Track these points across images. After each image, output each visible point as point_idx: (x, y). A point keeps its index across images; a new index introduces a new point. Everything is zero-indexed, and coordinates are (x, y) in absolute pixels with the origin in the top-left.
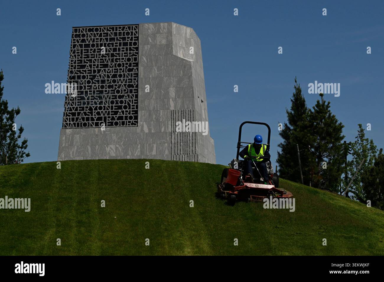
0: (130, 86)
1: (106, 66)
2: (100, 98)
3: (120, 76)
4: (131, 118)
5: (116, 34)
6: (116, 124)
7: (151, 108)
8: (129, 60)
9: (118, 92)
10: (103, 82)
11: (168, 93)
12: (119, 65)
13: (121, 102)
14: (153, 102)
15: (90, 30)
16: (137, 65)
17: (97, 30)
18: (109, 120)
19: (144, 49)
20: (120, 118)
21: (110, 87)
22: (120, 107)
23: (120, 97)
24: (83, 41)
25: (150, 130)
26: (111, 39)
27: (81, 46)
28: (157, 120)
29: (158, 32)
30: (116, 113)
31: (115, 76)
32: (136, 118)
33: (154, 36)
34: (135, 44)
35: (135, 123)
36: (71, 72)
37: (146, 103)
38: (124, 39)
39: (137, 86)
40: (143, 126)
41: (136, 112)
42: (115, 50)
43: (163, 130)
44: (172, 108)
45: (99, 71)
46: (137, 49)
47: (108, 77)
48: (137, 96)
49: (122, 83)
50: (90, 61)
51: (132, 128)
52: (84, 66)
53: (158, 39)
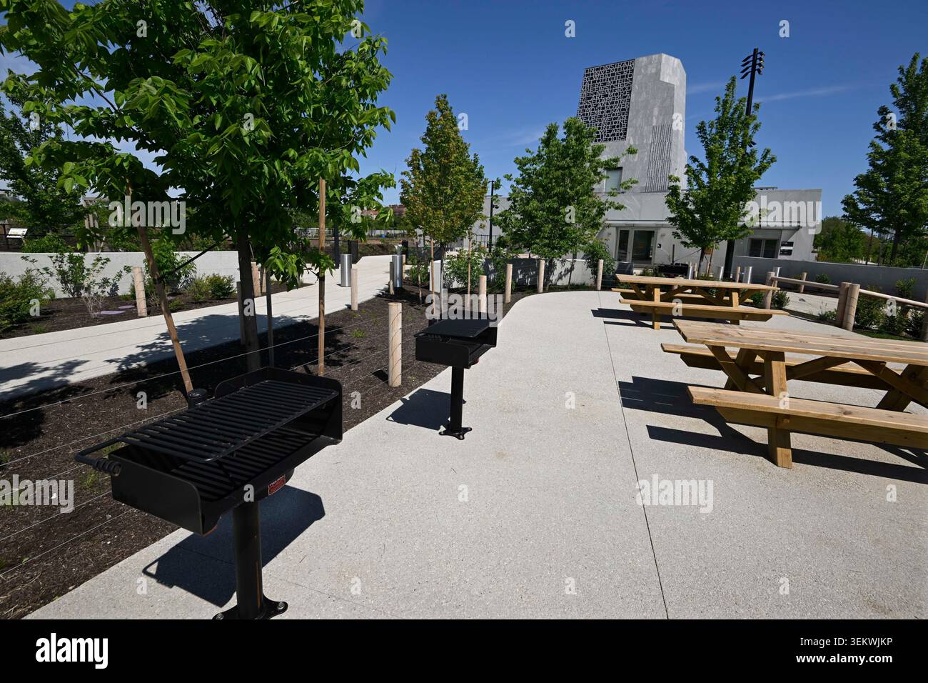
0: (623, 110)
1: (607, 96)
2: (600, 121)
3: (616, 102)
4: (621, 134)
5: (616, 70)
6: (610, 139)
7: (638, 125)
8: (624, 89)
9: (614, 115)
10: (603, 108)
11: (652, 112)
12: (617, 94)
13: (615, 123)
14: (640, 120)
15: (597, 69)
16: (630, 92)
17: (602, 68)
18: (605, 137)
19: (637, 78)
20: (613, 135)
21: (608, 112)
22: (614, 127)
23: (615, 119)
24: (592, 78)
25: (635, 142)
26: (613, 74)
27: (590, 83)
28: (641, 134)
29: (650, 63)
30: (610, 131)
31: (612, 103)
32: (625, 134)
33: (646, 66)
34: (630, 75)
35: (624, 138)
36: (581, 103)
37: (634, 122)
38: (622, 73)
39: (628, 109)
40: (629, 140)
41: (626, 129)
42: (614, 82)
43: (645, 142)
44: (654, 124)
45: (601, 100)
46: (631, 79)
47: (607, 104)
48: (627, 117)
49: (617, 107)
50: (595, 93)
51: (621, 142)
52: (590, 98)
53: (649, 69)
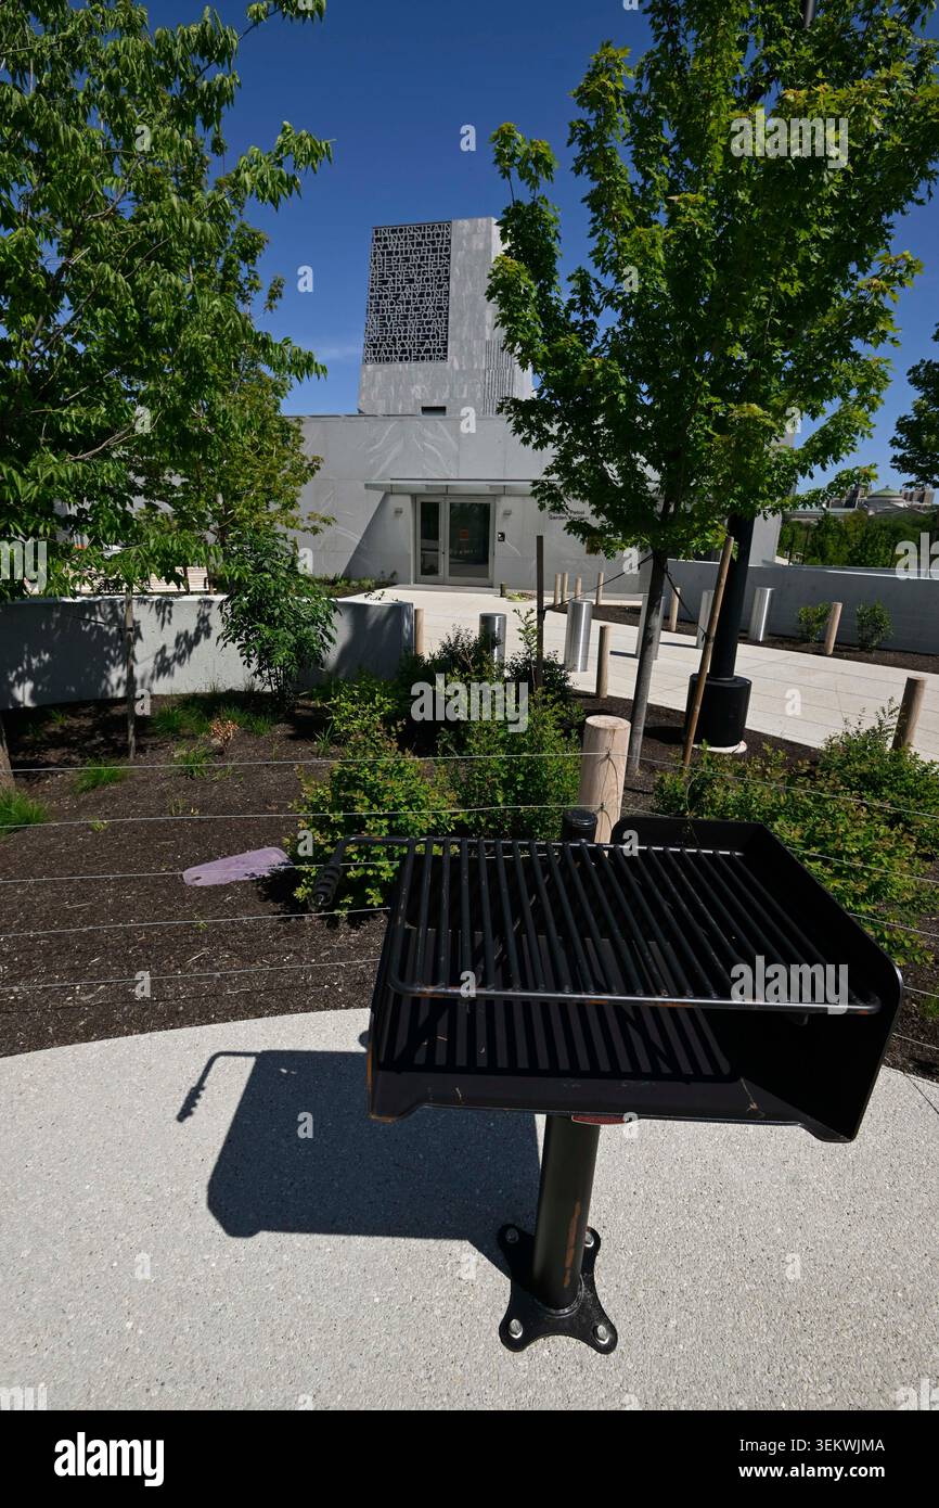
0: (440, 308)
1: (411, 281)
2: (405, 324)
3: (428, 294)
4: (439, 351)
5: (423, 236)
6: (423, 358)
7: (464, 337)
8: (439, 272)
9: (425, 316)
10: (408, 303)
11: (484, 316)
12: (427, 280)
13: (429, 330)
14: (465, 329)
15: (394, 231)
16: (448, 278)
17: (401, 231)
18: (414, 353)
19: (457, 256)
20: (427, 351)
21: (416, 309)
22: (427, 337)
23: (428, 323)
24: (385, 247)
25: (461, 366)
26: (419, 244)
27: (383, 254)
28: (470, 353)
29: (475, 232)
30: (423, 344)
31: (421, 295)
32: (446, 350)
33: (469, 237)
34: (446, 250)
35: (444, 358)
36: (372, 290)
37: (458, 331)
38: (433, 243)
39: (447, 309)
40: (453, 362)
41: (446, 343)
42: (422, 259)
43: (476, 366)
44: (487, 338)
45: (404, 288)
46: (449, 257)
47: (414, 296)
48: (447, 322)
49: (429, 302)
50: (393, 274)
51: (441, 364)
52: (385, 282)
53: (475, 242)
